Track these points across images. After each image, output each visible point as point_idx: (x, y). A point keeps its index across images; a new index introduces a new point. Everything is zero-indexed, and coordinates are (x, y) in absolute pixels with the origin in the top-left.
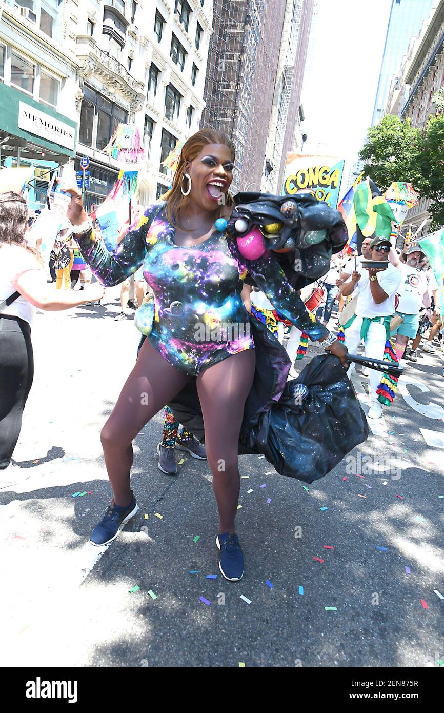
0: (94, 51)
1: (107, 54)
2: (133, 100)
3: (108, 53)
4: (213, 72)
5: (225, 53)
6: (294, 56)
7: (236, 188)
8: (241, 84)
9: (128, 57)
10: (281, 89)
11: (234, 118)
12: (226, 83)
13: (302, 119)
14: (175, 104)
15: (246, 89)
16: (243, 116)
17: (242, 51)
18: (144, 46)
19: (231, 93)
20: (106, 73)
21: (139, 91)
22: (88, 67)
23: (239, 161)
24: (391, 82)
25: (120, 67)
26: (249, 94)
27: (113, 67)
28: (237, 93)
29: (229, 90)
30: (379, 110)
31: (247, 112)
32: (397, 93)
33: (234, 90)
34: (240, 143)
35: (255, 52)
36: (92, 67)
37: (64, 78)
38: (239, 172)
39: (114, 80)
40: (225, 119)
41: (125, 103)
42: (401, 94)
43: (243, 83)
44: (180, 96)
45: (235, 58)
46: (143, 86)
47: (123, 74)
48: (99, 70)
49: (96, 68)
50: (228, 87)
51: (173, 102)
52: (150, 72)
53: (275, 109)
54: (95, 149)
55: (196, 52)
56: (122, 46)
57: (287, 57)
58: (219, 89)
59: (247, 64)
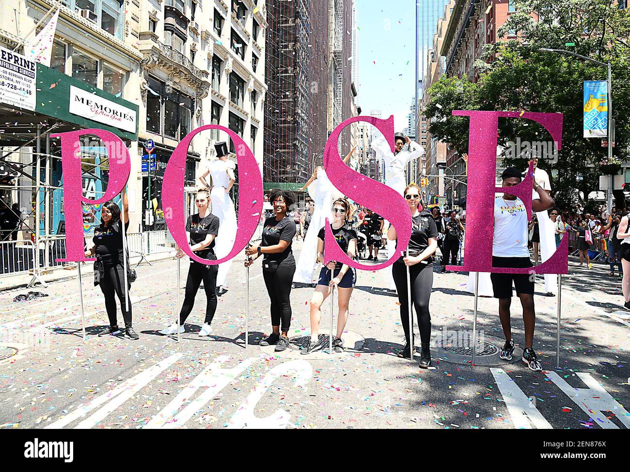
0: (157, 45)
1: (169, 47)
2: (198, 87)
3: (171, 47)
4: (271, 60)
5: (280, 44)
6: (341, 43)
7: (304, 160)
8: (298, 68)
9: (191, 50)
10: (333, 71)
11: (295, 98)
12: (284, 69)
13: (355, 95)
14: (238, 89)
15: (303, 72)
16: (303, 96)
17: (296, 41)
18: (205, 40)
19: (290, 76)
20: (170, 64)
21: (204, 79)
22: (152, 60)
23: (304, 136)
24: (428, 57)
25: (184, 58)
26: (306, 77)
27: (177, 59)
28: (295, 77)
29: (288, 74)
30: (420, 81)
31: (306, 92)
32: (434, 65)
33: (292, 74)
34: (303, 119)
35: (307, 41)
36: (156, 59)
37: (129, 71)
38: (305, 145)
39: (178, 70)
40: (287, 100)
41: (191, 91)
42: (438, 65)
43: (300, 67)
44: (243, 82)
45: (290, 47)
46: (207, 74)
47: (187, 65)
48: (162, 61)
49: (160, 60)
50: (286, 71)
51: (237, 88)
52: (213, 63)
53: (331, 88)
54: (164, 135)
55: (254, 43)
56: (185, 41)
57: (335, 44)
58: (278, 75)
59: (301, 51)
